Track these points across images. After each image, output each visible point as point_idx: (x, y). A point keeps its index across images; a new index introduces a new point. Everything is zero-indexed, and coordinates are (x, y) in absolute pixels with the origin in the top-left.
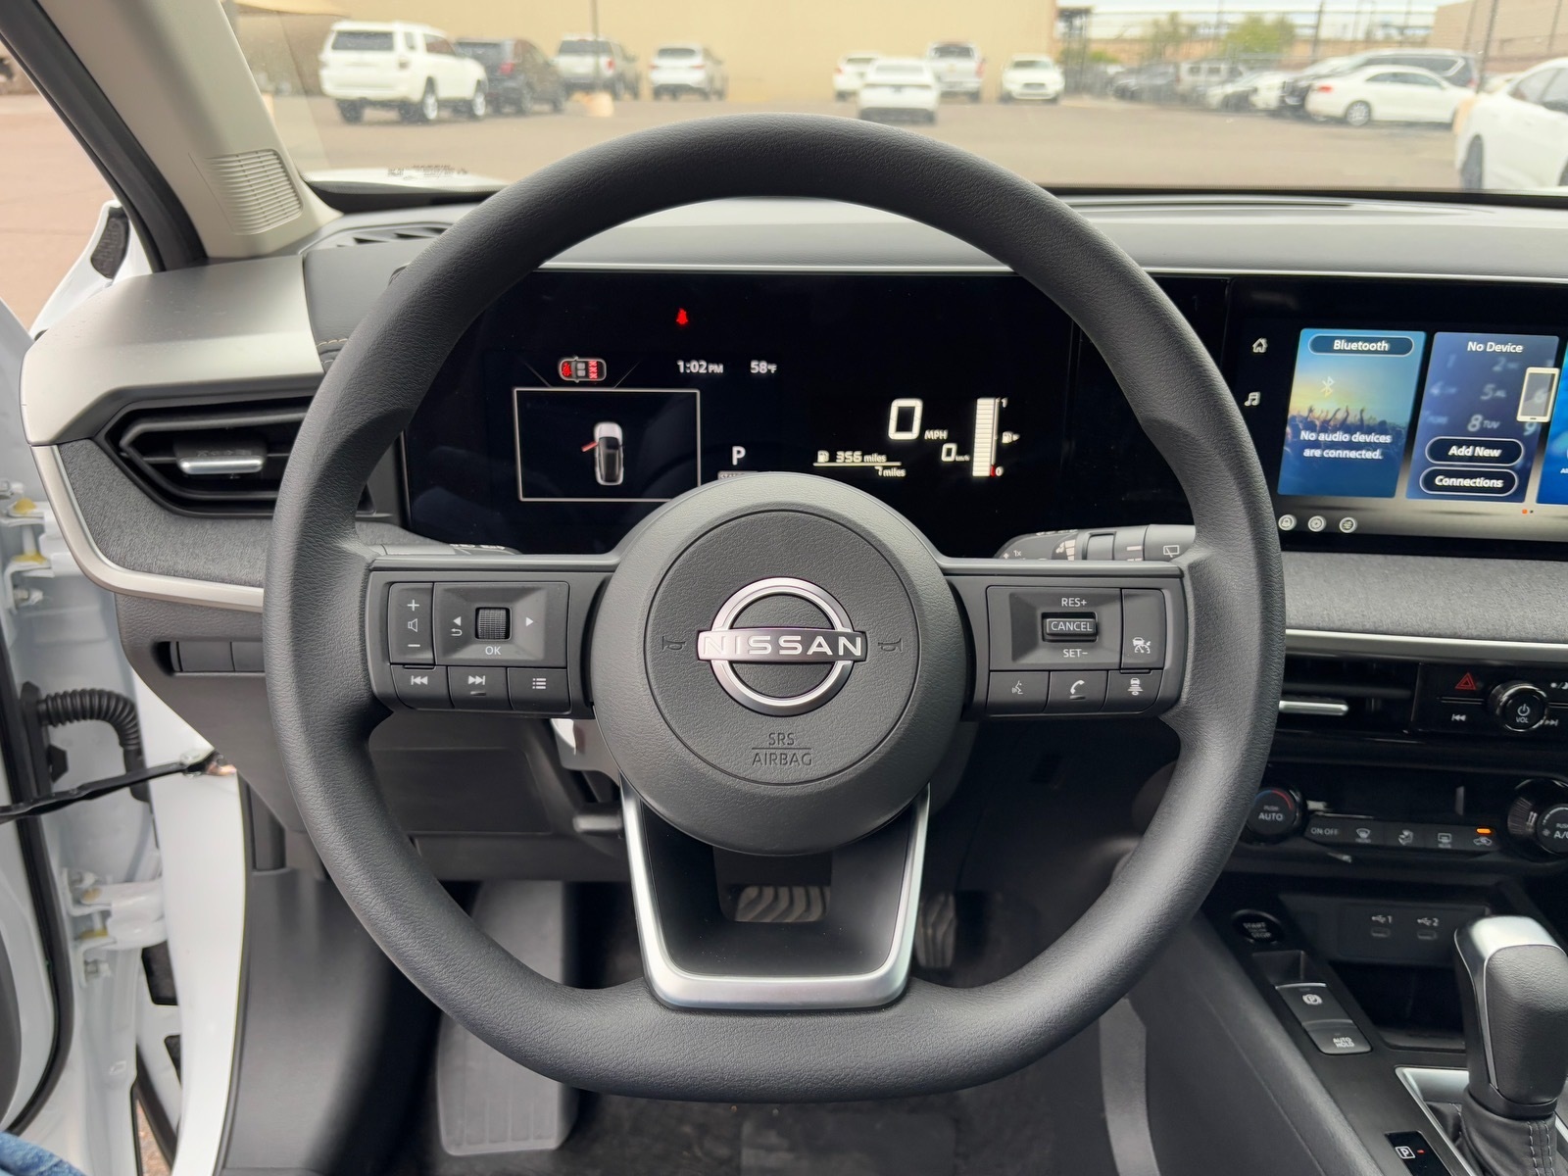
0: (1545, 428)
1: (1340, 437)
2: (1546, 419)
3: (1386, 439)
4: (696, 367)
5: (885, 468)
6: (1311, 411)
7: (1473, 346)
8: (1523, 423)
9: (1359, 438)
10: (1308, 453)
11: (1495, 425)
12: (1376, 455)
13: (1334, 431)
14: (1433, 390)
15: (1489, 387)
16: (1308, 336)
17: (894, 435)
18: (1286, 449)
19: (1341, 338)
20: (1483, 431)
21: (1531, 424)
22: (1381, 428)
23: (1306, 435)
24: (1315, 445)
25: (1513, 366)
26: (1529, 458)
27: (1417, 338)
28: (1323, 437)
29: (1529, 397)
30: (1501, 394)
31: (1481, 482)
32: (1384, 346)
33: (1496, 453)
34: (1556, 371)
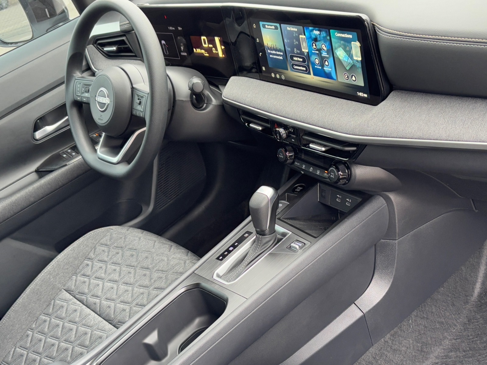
0: (308, 53)
1: (274, 52)
2: (307, 51)
3: (282, 54)
4: (171, 28)
5: (205, 53)
6: (268, 45)
7: (288, 29)
8: (304, 52)
9: (278, 53)
10: (271, 56)
11: (299, 52)
12: (281, 58)
13: (273, 50)
14: (285, 41)
15: (295, 40)
16: (261, 23)
17: (204, 45)
18: (267, 54)
19: (266, 25)
20: (297, 53)
21: (305, 52)
22: (280, 50)
23: (269, 51)
24: (271, 54)
25: (297, 35)
26: (308, 63)
27: (278, 25)
28: (272, 52)
29: (303, 44)
30: (297, 43)
31: (301, 68)
32: (273, 27)
33: (301, 60)
34: (304, 37)
